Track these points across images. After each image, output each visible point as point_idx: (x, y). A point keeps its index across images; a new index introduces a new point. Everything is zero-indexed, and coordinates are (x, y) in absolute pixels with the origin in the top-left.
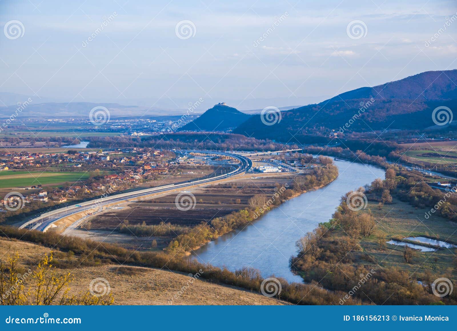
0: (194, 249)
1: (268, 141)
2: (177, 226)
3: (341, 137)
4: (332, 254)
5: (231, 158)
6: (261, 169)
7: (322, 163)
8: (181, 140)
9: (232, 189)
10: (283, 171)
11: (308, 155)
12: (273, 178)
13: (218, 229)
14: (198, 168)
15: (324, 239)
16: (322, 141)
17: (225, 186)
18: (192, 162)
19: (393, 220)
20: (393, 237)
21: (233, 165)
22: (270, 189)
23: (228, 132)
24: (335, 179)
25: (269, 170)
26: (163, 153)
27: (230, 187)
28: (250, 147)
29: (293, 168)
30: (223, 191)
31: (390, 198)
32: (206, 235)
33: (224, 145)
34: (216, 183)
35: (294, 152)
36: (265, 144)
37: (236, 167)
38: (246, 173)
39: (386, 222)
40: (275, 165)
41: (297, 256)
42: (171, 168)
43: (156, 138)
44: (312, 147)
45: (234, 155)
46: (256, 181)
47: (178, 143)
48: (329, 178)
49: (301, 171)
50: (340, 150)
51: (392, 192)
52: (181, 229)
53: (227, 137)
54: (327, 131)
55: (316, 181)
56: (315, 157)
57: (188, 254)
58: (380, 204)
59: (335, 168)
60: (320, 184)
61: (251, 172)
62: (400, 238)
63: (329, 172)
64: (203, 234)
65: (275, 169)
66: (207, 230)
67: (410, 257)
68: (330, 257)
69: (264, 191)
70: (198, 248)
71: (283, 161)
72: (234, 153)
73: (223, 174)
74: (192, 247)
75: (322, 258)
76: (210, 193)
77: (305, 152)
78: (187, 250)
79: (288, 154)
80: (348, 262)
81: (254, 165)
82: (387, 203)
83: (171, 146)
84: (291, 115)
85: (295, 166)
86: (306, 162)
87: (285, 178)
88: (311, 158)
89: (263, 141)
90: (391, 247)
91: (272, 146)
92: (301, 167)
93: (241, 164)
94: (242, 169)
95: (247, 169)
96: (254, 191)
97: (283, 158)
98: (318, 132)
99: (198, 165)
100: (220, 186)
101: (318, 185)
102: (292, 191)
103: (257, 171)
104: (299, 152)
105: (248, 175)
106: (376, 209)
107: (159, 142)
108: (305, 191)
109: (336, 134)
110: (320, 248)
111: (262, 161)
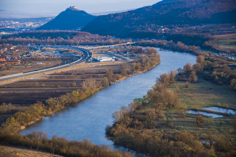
0: (29, 124)
1: (109, 37)
2: (17, 106)
3: (167, 32)
4: (140, 122)
5: (76, 51)
6: (98, 59)
7: (149, 53)
8: (36, 37)
9: (72, 75)
10: (116, 60)
11: (139, 47)
12: (107, 66)
13: (52, 107)
14: (47, 59)
15: (137, 111)
16: (151, 36)
17: (67, 73)
18: (43, 55)
19: (196, 94)
20: (192, 108)
21: (76, 57)
22: (103, 75)
23: (78, 30)
24: (157, 65)
25: (105, 59)
26: (19, 48)
27: (71, 74)
28: (93, 42)
29: (125, 58)
30: (63, 77)
31: (196, 78)
32: (40, 112)
33: (72, 41)
34: (59, 71)
35: (128, 45)
36: (105, 39)
37: (79, 58)
38: (86, 63)
39: (189, 97)
40: (110, 55)
41: (112, 125)
42: (24, 61)
43: (15, 36)
44: (143, 41)
45: (80, 49)
46: (92, 69)
47: (33, 40)
48: (152, 65)
49: (131, 60)
50: (165, 43)
51: (198, 73)
52: (20, 108)
53: (75, 34)
54: (157, 27)
55: (140, 67)
56: (143, 48)
57: (23, 127)
58: (187, 82)
59: (159, 56)
60: (144, 69)
61: (90, 62)
62: (197, 108)
63: (152, 60)
64: (37, 112)
65: (110, 59)
66: (41, 108)
67: (201, 122)
68: (137, 125)
69: (98, 76)
70: (32, 122)
71: (118, 53)
72: (80, 47)
73: (67, 64)
74: (27, 122)
75: (132, 126)
76: (53, 79)
77: (137, 44)
78: (22, 125)
79: (123, 47)
80: (152, 128)
81: (94, 56)
82: (192, 82)
83: (27, 43)
84: (128, 15)
85: (126, 56)
86: (136, 53)
87: (117, 65)
88: (141, 49)
89: (104, 37)
90: (188, 116)
91: (111, 41)
92: (131, 56)
93: (82, 55)
94: (83, 59)
95: (87, 60)
96: (89, 76)
97: (119, 50)
98: (149, 29)
99: (47, 57)
100: (62, 73)
101: (142, 70)
102: (120, 76)
103: (95, 60)
104: (132, 45)
105: (87, 64)
106: (184, 87)
107: (16, 39)
108: (130, 75)
109: (163, 30)
110: (130, 118)
111: (101, 52)
